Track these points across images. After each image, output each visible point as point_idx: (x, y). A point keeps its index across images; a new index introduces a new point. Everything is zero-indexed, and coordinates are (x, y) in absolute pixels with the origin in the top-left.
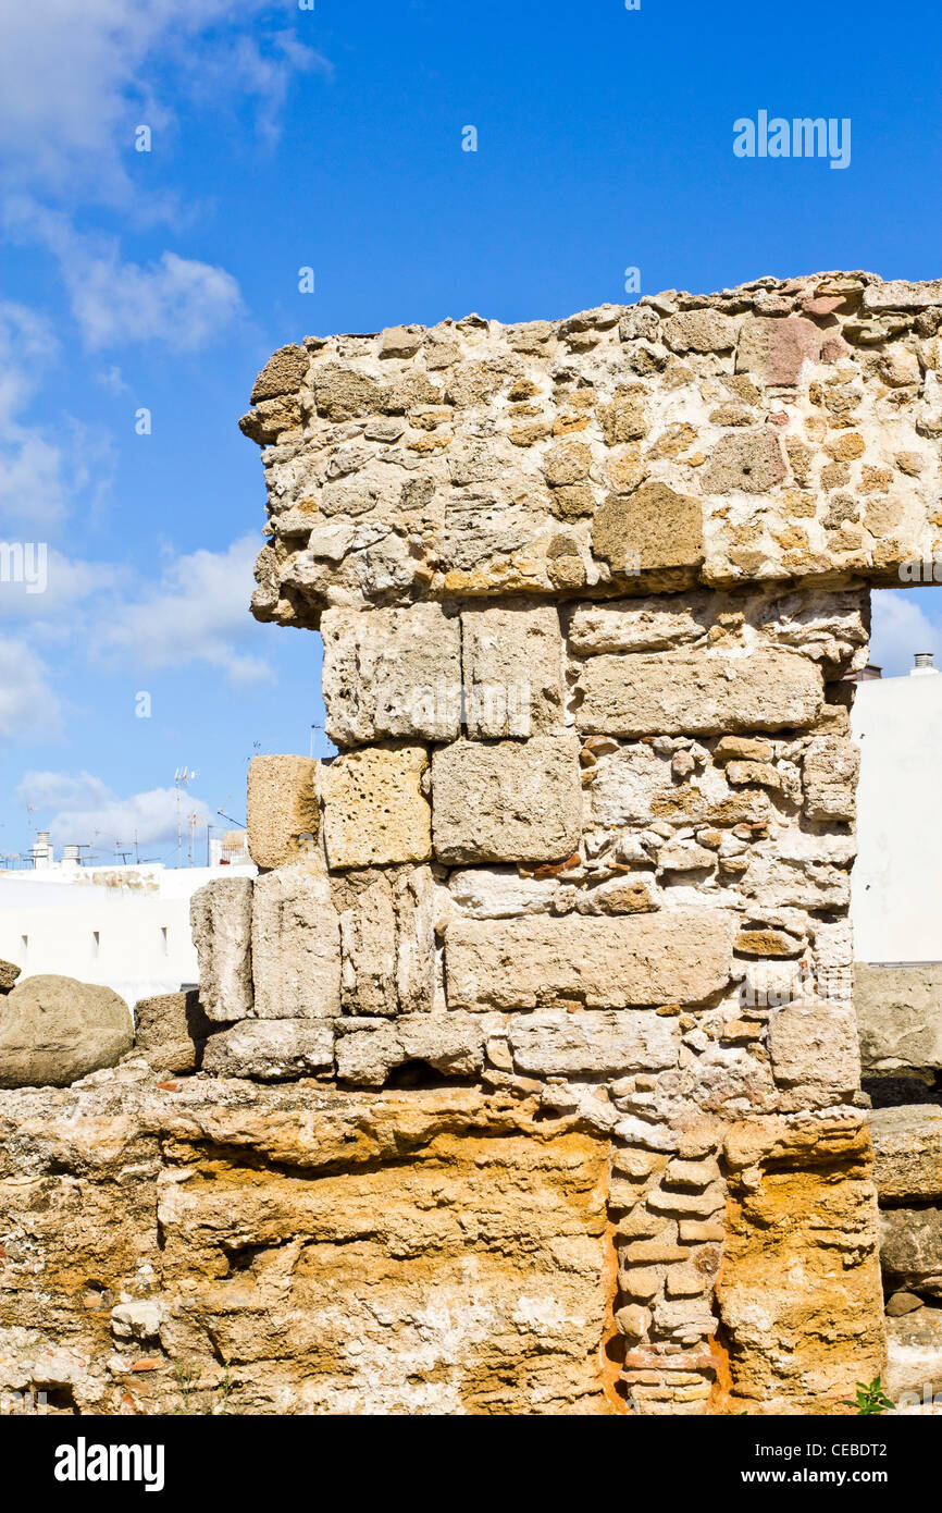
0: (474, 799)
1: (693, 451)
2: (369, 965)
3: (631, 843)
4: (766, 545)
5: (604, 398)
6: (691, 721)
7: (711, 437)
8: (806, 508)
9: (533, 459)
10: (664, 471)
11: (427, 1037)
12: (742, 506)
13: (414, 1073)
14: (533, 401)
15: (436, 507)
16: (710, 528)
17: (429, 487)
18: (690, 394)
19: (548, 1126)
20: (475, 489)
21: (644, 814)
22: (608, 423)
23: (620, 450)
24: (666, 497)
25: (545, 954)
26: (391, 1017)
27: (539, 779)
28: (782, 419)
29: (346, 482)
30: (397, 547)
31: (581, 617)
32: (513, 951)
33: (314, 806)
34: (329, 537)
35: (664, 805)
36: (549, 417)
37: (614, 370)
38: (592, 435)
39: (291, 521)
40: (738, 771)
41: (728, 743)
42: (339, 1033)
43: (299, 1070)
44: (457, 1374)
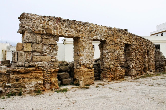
0: (36, 47)
1: (52, 26)
2: (27, 58)
3: (45, 51)
4: (56, 33)
5: (46, 22)
6: (49, 44)
7: (53, 26)
8: (58, 31)
9: (42, 25)
10: (50, 27)
11: (31, 63)
12: (54, 30)
13: (30, 66)
14: (42, 21)
15: (35, 27)
16: (53, 31)
17: (34, 25)
18: (52, 23)
19: (39, 70)
20: (38, 26)
21: (46, 49)
22: (47, 23)
23: (47, 25)
24: (50, 29)
25: (39, 58)
26: (28, 62)
27: (40, 46)
28: (57, 25)
29: (28, 23)
30: (31, 29)
31: (43, 36)
32: (37, 58)
33: (23, 47)
34: (27, 27)
36: (43, 22)
37: (47, 20)
38: (45, 24)
39: (24, 25)
40: (52, 47)
41: (51, 45)
42: (25, 63)
43: (22, 66)
44: (34, 87)
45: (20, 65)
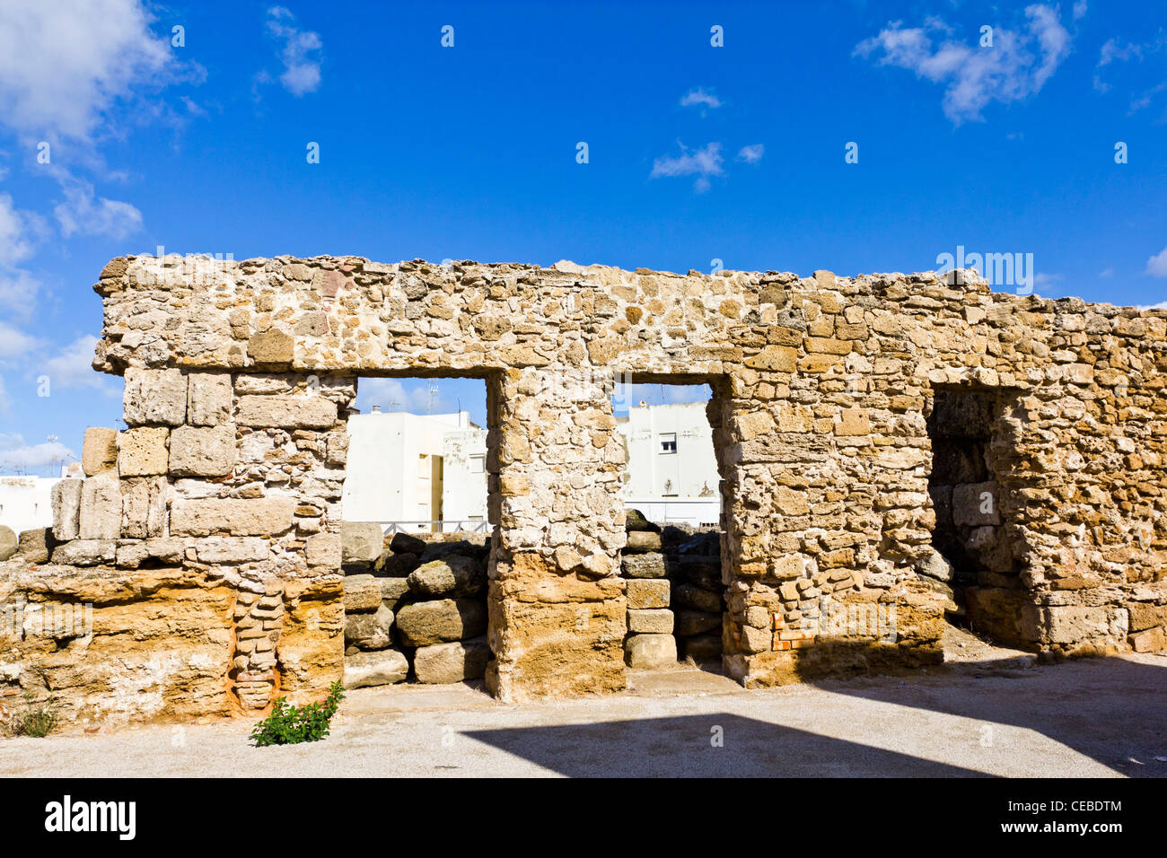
0: (188, 450)
1: (292, 318)
2: (135, 517)
3: (255, 470)
4: (319, 357)
5: (257, 294)
6: (283, 423)
7: (299, 313)
8: (336, 344)
9: (226, 314)
10: (280, 325)
11: (159, 547)
12: (310, 341)
13: (152, 563)
14: (226, 292)
15: (181, 330)
16: (297, 348)
17: (179, 321)
18: (292, 296)
19: (210, 584)
20: (198, 324)
21: (262, 459)
22: (258, 304)
23: (262, 315)
24: (279, 335)
25: (215, 514)
26: (144, 539)
27: (217, 443)
28: (328, 310)
29: (141, 316)
30: (163, 345)
31: (241, 379)
32: (200, 512)
33: (115, 449)
34: (131, 338)
35: (269, 455)
36: (233, 299)
37: (262, 283)
38: (251, 308)
39: (114, 330)
40: (301, 443)
41: (298, 432)
42: (119, 546)
43: (98, 561)
44: (162, 689)
45: (86, 558)
